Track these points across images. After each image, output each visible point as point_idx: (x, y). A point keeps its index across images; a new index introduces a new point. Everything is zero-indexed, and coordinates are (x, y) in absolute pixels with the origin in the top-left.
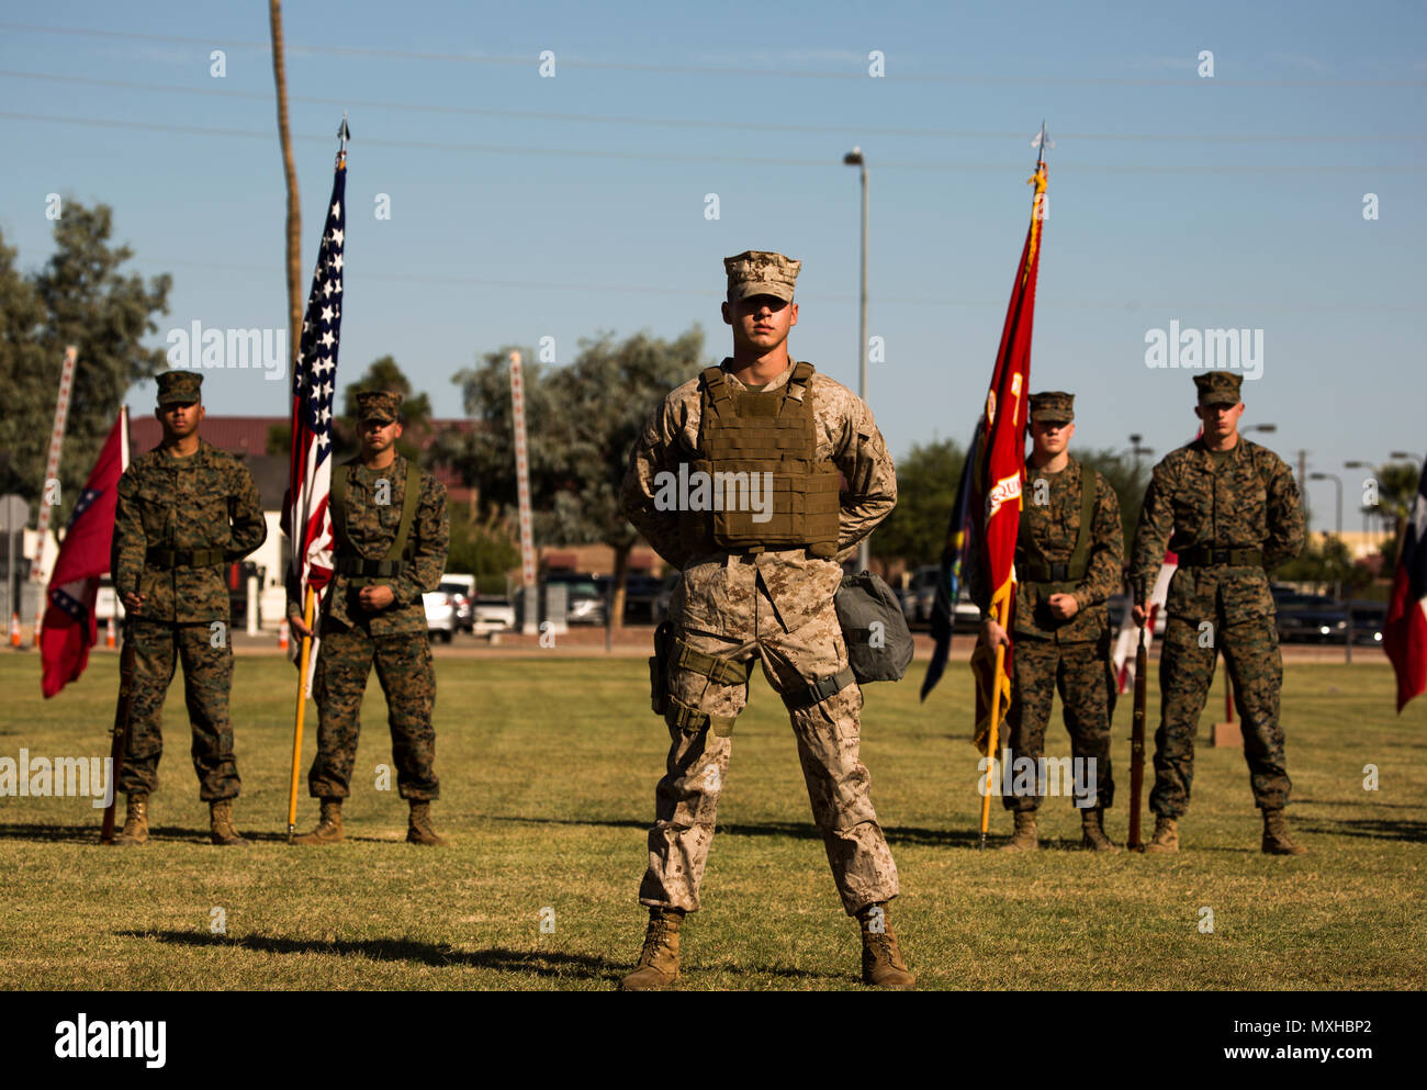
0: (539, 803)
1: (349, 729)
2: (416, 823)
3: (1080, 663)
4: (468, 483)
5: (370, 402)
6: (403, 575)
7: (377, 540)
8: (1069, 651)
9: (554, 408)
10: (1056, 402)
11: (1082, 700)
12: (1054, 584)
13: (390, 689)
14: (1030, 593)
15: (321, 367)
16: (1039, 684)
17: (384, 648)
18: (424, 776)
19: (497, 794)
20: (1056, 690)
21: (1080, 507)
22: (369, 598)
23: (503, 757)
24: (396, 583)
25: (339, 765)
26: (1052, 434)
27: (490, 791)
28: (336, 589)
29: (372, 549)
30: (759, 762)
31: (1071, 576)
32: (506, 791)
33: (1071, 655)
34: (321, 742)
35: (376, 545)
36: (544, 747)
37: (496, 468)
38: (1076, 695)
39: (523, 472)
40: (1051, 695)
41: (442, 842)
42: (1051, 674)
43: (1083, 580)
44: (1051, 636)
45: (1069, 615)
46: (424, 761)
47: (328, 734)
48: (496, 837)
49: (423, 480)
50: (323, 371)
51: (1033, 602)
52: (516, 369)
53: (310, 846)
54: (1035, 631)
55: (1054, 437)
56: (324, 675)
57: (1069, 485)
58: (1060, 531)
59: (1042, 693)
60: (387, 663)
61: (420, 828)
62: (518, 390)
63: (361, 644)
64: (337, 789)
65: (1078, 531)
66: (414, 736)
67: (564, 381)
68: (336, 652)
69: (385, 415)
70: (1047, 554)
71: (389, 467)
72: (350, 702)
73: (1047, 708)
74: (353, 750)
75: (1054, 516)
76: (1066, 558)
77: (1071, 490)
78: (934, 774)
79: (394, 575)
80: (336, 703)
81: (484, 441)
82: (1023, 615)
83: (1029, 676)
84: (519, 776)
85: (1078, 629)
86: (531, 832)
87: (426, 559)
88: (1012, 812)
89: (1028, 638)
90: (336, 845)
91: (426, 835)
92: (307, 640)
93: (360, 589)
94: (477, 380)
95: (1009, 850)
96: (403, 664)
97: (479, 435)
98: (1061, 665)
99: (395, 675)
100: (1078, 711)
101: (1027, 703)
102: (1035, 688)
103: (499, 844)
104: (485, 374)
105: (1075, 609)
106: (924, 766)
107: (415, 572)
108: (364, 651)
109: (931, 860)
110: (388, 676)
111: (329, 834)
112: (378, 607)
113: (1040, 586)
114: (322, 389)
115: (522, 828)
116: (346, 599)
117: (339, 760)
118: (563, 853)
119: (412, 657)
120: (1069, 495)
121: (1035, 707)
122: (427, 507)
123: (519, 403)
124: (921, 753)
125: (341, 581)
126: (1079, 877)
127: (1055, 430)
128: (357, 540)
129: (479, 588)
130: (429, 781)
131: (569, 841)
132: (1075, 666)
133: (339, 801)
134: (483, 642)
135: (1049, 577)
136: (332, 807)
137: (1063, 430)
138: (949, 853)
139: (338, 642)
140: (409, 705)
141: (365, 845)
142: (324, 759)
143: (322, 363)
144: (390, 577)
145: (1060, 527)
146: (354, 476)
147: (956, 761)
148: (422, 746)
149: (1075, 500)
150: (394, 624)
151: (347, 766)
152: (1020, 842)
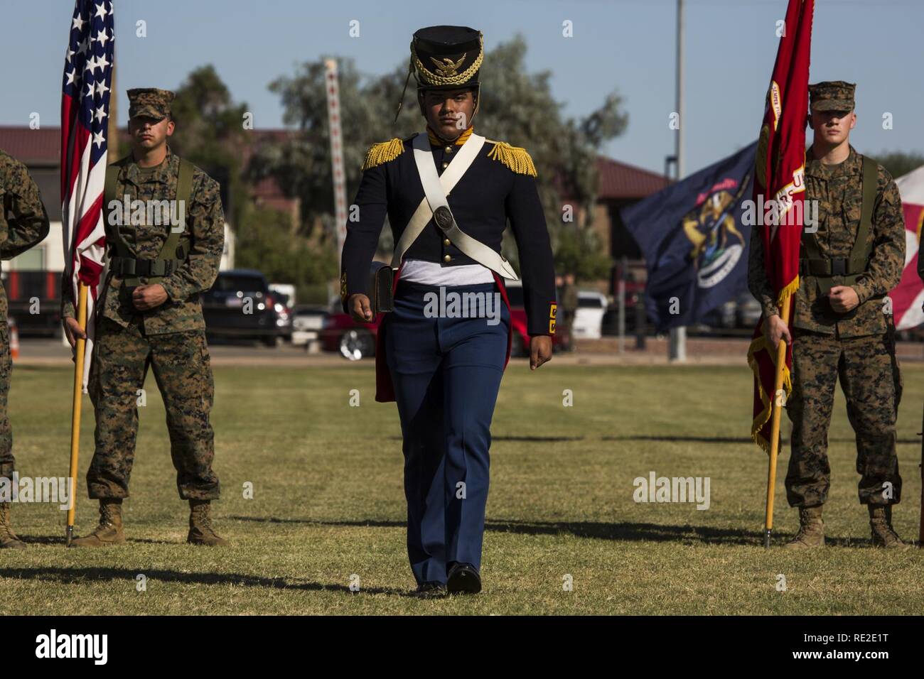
0: (330, 505)
1: (125, 428)
2: (197, 524)
3: (863, 357)
4: (287, 195)
5: (140, 98)
6: (176, 273)
7: (149, 239)
8: (851, 345)
9: (373, 117)
10: (836, 92)
11: (866, 394)
12: (834, 278)
13: (166, 389)
14: (810, 288)
15: (96, 65)
16: (821, 379)
17: (159, 347)
18: (204, 475)
19: (290, 496)
20: (838, 385)
21: (861, 200)
22: (142, 297)
23: (302, 461)
24: (169, 281)
25: (117, 466)
26: (832, 124)
27: (283, 494)
28: (110, 289)
29: (144, 248)
30: (559, 464)
31: (851, 271)
32: (299, 494)
33: (852, 349)
34: (99, 443)
35: (148, 244)
36: (345, 450)
37: (315, 177)
38: (859, 389)
39: (339, 179)
40: (833, 387)
41: (224, 543)
42: (833, 368)
43: (864, 273)
44: (830, 330)
45: (849, 307)
46: (204, 461)
47: (104, 434)
48: (278, 537)
49: (195, 177)
50: (98, 69)
51: (813, 297)
52: (331, 77)
53: (89, 548)
54: (814, 326)
55: (835, 127)
56: (98, 376)
57: (850, 177)
58: (840, 224)
59: (824, 388)
60: (163, 364)
61: (201, 529)
62: (334, 98)
63: (136, 344)
64: (116, 490)
65: (858, 222)
66: (192, 436)
67: (383, 91)
68: (111, 352)
69: (154, 113)
70: (826, 247)
71: (161, 165)
72: (126, 402)
73: (829, 403)
74: (130, 450)
75: (834, 208)
76: (846, 252)
77: (852, 182)
78: (733, 475)
79: (167, 275)
80: (111, 402)
81: (302, 151)
82: (803, 310)
83: (809, 372)
84: (315, 479)
85: (859, 323)
86: (316, 532)
87: (200, 257)
88: (797, 508)
89: (809, 333)
90: (115, 547)
91: (208, 536)
92: (81, 342)
93: (134, 288)
94: (295, 89)
95: (796, 546)
96: (179, 364)
97: (296, 144)
98: (842, 359)
99: (171, 374)
100: (861, 407)
101: (808, 399)
102: (817, 383)
103: (281, 544)
104: (302, 83)
105: (856, 302)
106: (723, 467)
107: (188, 270)
108: (138, 351)
109: (713, 557)
110: (163, 376)
111: (109, 535)
112: (152, 305)
113: (820, 281)
114: (96, 87)
115: (308, 528)
116: (120, 299)
117: (116, 459)
118: (344, 552)
119: (187, 356)
120: (849, 187)
121: (816, 402)
122: (200, 204)
123: (335, 111)
124: (722, 454)
125: (115, 282)
126: (862, 573)
127: (835, 120)
128: (128, 240)
129: (299, 297)
130: (208, 481)
131: (352, 540)
132: (857, 360)
133: (118, 501)
134: (301, 351)
135: (829, 271)
136: (111, 507)
137: (844, 120)
138: (733, 550)
139: (113, 342)
140: (186, 405)
141: (144, 547)
142: (101, 460)
143: (96, 61)
144: (164, 277)
145: (840, 219)
146: (125, 174)
147: (758, 462)
148: (200, 446)
149: (855, 192)
150: (168, 323)
151: (125, 466)
152: (807, 539)
